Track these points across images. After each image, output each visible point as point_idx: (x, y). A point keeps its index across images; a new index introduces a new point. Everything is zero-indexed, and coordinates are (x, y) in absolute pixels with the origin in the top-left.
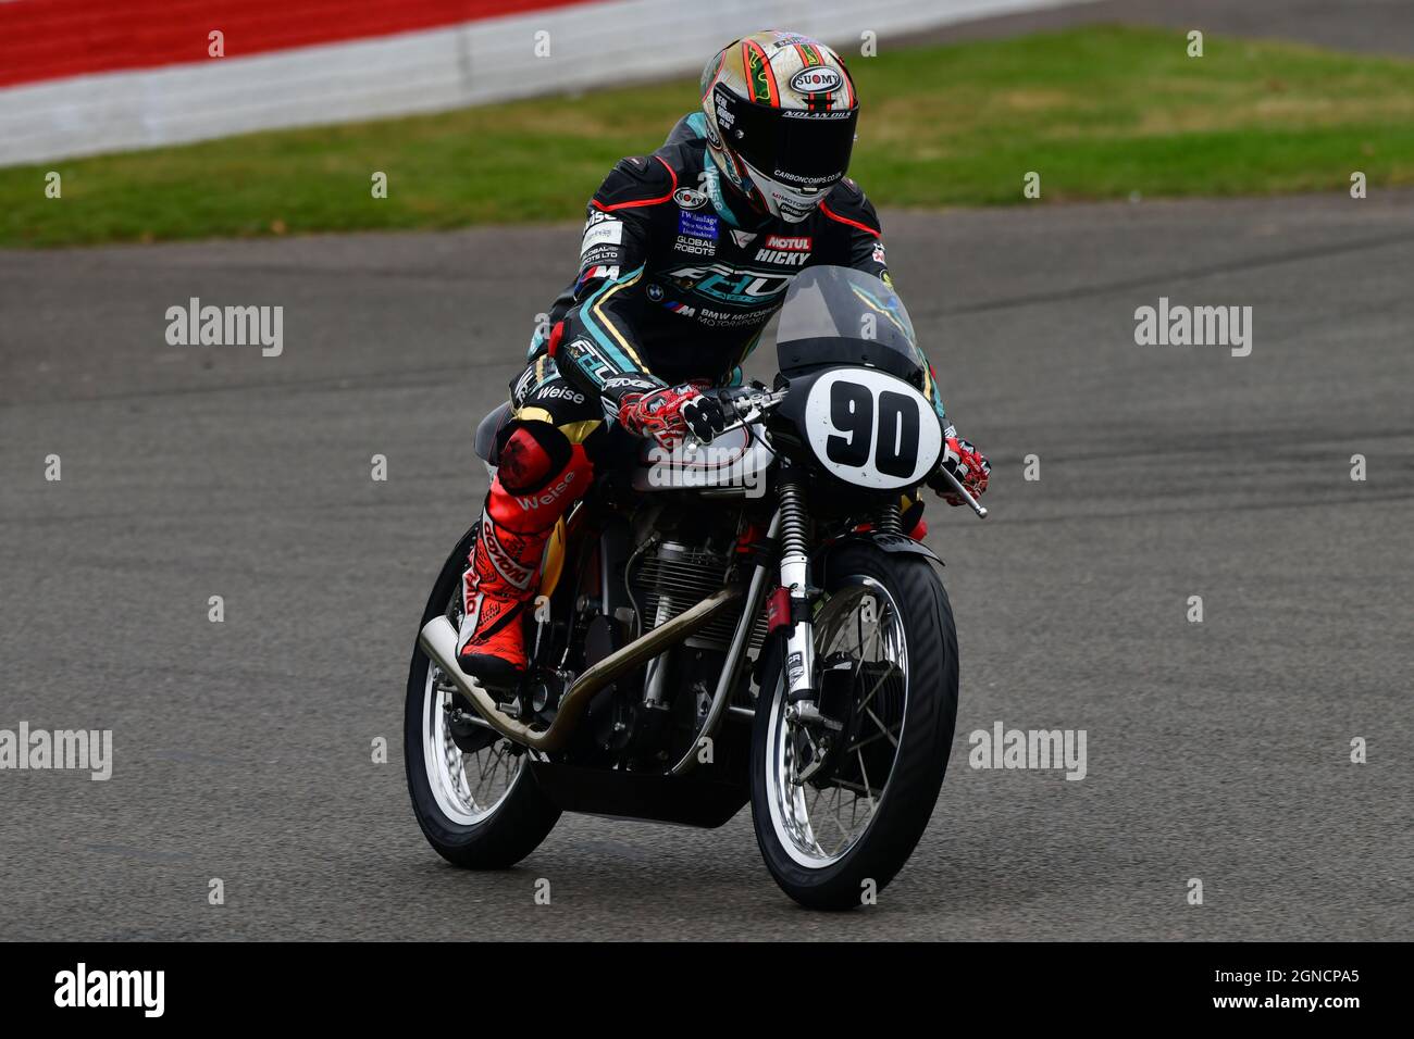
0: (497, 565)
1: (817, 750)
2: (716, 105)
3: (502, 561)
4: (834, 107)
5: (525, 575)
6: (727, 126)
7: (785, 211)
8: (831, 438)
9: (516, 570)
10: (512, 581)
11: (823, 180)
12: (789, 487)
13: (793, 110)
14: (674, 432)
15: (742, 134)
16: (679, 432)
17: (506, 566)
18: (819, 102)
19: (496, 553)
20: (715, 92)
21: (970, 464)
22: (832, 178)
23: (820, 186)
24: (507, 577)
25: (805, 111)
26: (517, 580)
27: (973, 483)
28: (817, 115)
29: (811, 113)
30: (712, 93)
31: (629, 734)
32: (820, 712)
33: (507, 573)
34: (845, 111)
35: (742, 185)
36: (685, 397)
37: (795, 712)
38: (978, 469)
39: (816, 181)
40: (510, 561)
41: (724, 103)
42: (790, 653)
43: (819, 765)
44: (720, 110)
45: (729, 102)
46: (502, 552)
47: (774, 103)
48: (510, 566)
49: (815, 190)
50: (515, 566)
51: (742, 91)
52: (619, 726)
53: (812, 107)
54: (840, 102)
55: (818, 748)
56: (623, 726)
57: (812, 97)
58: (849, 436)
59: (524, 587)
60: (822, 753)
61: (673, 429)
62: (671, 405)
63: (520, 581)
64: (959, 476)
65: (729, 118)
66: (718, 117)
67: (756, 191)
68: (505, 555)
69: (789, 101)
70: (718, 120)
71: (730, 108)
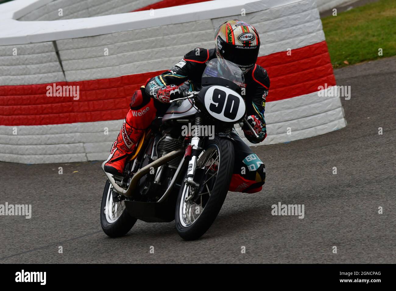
0: (123, 136)
1: (192, 192)
2: (218, 42)
3: (125, 135)
4: (251, 45)
5: (131, 143)
6: (220, 49)
7: (236, 74)
8: (211, 104)
9: (128, 140)
10: (126, 143)
11: (248, 66)
12: (199, 118)
13: (239, 46)
14: (166, 97)
15: (224, 51)
16: (168, 97)
17: (126, 138)
18: (247, 43)
19: (124, 132)
20: (218, 38)
21: (256, 122)
22: (250, 66)
23: (246, 68)
24: (125, 142)
25: (242, 46)
26: (128, 144)
27: (256, 128)
28: (246, 47)
29: (244, 47)
30: (217, 38)
31: (148, 190)
32: (193, 180)
33: (126, 140)
34: (255, 46)
35: (224, 66)
36: (172, 88)
37: (187, 180)
38: (259, 125)
39: (245, 66)
40: (127, 136)
41: (220, 42)
42: (189, 164)
43: (191, 196)
44: (218, 44)
45: (221, 42)
46: (126, 132)
47: (233, 43)
48: (127, 138)
49: (245, 69)
50: (128, 138)
51: (225, 39)
52: (146, 188)
53: (245, 45)
54: (253, 44)
55: (192, 191)
56: (147, 188)
57: (245, 42)
58: (217, 104)
59: (129, 148)
60: (193, 193)
61: (166, 96)
62: (168, 89)
63: (129, 145)
64: (253, 125)
65: (221, 46)
66: (218, 46)
67: (227, 68)
68: (126, 133)
69: (237, 43)
70: (218, 47)
71: (221, 44)
